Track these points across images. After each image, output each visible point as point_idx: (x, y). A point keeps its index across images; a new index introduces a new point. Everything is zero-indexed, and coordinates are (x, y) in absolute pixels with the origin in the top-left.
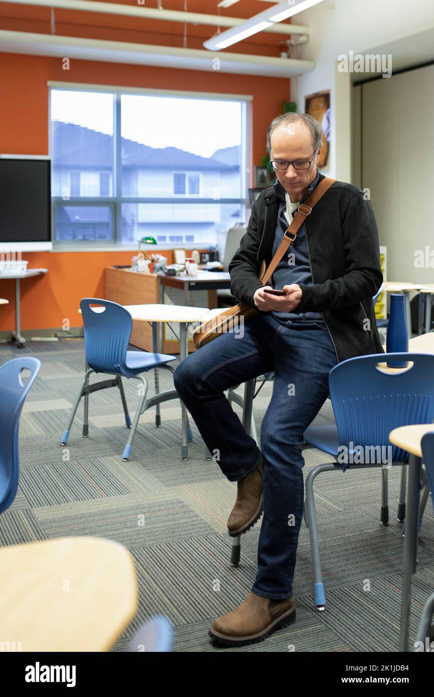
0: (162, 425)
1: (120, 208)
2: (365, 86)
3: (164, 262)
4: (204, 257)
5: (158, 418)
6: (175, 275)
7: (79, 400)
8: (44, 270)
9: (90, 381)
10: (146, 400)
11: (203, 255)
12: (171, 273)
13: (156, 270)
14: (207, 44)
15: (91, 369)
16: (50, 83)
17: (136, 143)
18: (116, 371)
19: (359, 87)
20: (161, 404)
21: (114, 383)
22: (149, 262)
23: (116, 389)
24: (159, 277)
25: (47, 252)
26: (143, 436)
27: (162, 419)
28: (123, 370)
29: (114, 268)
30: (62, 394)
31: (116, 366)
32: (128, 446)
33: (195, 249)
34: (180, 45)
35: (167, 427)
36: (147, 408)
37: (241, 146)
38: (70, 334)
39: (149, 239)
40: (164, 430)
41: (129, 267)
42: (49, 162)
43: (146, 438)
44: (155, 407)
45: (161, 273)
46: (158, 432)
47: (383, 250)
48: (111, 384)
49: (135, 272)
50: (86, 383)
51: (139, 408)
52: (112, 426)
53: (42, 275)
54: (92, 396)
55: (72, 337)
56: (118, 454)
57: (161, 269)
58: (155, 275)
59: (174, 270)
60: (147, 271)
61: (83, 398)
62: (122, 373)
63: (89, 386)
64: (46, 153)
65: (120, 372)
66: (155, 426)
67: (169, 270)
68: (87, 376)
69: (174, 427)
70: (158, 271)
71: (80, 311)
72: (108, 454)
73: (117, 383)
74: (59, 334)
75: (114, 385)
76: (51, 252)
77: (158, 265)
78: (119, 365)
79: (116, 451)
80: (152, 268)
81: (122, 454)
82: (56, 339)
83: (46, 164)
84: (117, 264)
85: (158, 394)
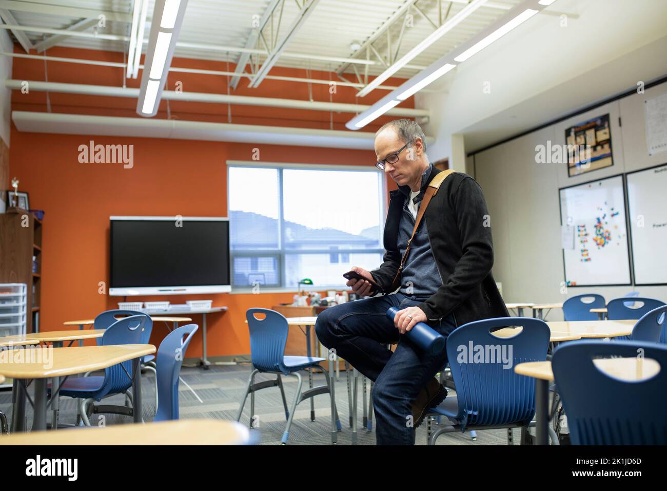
0: (316, 420)
1: (284, 258)
2: (477, 156)
3: (319, 297)
4: (352, 297)
5: (313, 413)
6: (327, 305)
7: (247, 396)
8: (225, 308)
9: (256, 381)
10: (300, 394)
11: (351, 295)
12: (324, 303)
13: (312, 303)
14: (348, 125)
15: (257, 370)
16: (228, 162)
17: (300, 225)
18: (276, 370)
19: (472, 158)
20: (315, 397)
21: (276, 383)
22: (306, 297)
23: (277, 389)
24: (315, 308)
25: (227, 294)
26: (300, 427)
27: (316, 415)
28: (281, 368)
29: (280, 306)
30: (235, 399)
31: (275, 365)
32: (286, 432)
33: (344, 290)
34: (328, 128)
35: (319, 421)
36: (302, 400)
37: (379, 226)
38: (247, 359)
39: (306, 280)
40: (317, 424)
41: (291, 304)
42: (227, 223)
43: (302, 429)
44: (309, 399)
45: (316, 305)
46: (313, 425)
47: (499, 286)
48: (273, 384)
49: (296, 306)
50: (252, 382)
51: (295, 400)
52: (275, 421)
53: (223, 312)
54: (257, 393)
55: (247, 362)
56: (279, 440)
57: (316, 302)
58: (312, 307)
59: (326, 301)
60: (305, 304)
61: (250, 395)
62: (281, 371)
63: (255, 385)
64: (225, 215)
65: (279, 371)
66: (310, 420)
67: (323, 301)
68: (253, 377)
69: (326, 422)
70: (314, 304)
71: (247, 321)
72: (270, 440)
73: (278, 383)
74: (237, 359)
75: (275, 385)
76: (230, 293)
77: (314, 299)
78: (278, 364)
79: (276, 438)
80: (309, 301)
81: (281, 438)
82: (234, 363)
83: (226, 224)
84: (282, 302)
85: (312, 389)
